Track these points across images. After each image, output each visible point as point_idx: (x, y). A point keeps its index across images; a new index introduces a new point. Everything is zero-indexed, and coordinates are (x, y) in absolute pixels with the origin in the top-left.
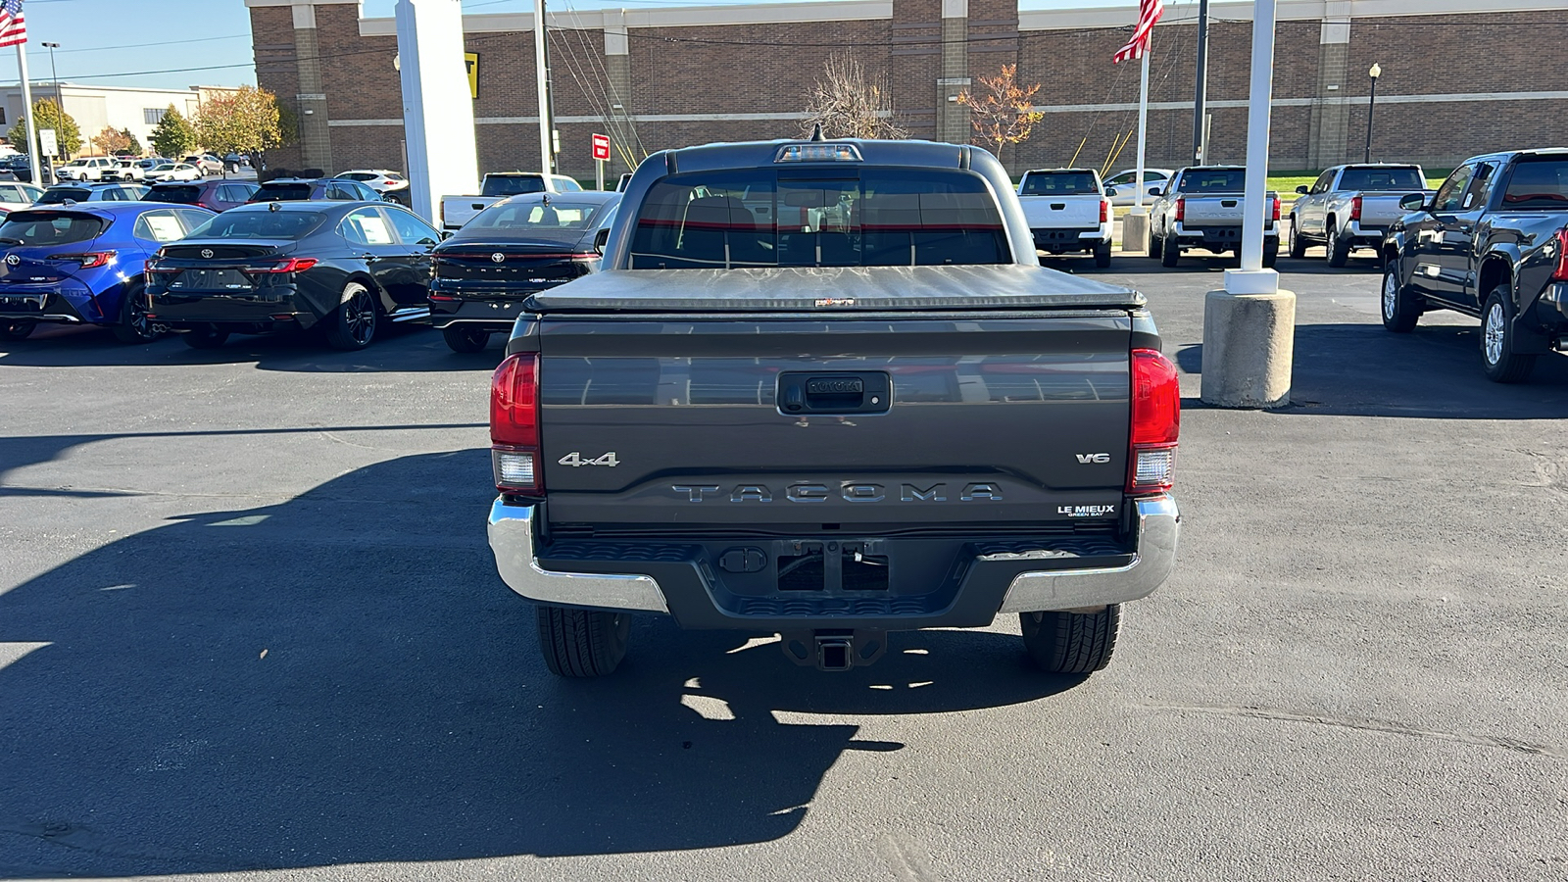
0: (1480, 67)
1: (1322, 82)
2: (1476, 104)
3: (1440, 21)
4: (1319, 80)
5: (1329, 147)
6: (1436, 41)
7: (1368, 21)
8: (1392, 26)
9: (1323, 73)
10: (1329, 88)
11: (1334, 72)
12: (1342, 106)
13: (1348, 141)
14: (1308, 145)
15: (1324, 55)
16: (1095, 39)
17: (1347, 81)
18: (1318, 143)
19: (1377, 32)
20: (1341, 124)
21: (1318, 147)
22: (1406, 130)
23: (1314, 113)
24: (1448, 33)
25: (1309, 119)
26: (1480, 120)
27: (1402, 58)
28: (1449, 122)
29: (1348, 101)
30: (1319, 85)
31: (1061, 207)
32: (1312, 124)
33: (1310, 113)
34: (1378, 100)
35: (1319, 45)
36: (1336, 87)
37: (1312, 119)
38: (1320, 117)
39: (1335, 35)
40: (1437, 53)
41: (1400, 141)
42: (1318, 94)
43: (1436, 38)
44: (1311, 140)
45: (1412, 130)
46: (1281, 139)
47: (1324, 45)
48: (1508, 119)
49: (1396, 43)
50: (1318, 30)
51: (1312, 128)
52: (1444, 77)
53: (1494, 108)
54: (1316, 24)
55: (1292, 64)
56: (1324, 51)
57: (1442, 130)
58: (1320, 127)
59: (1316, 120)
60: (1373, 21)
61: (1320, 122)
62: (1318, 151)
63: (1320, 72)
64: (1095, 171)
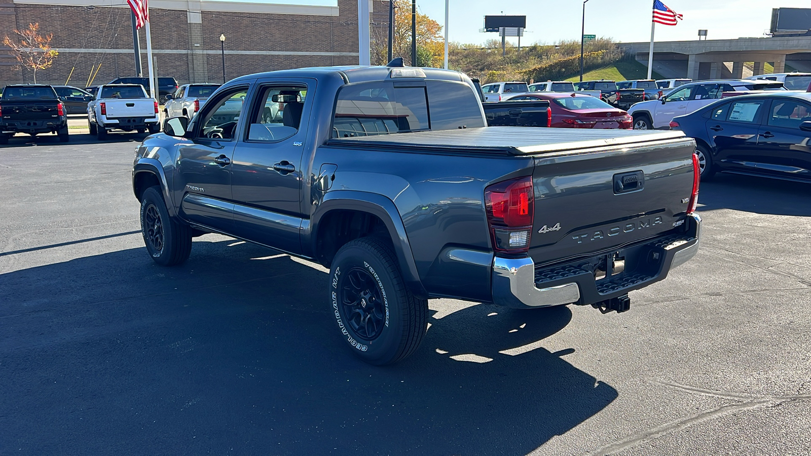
0: (262, 39)
1: (191, 42)
2: (262, 56)
3: (242, 15)
4: (190, 41)
5: (199, 75)
6: (241, 25)
7: (209, 13)
8: (221, 16)
9: (191, 38)
10: (195, 45)
11: (197, 37)
12: (203, 54)
13: (208, 73)
14: (188, 74)
15: (190, 28)
16: (64, 11)
17: (204, 42)
18: (193, 73)
19: (214, 18)
20: (203, 64)
21: (194, 75)
22: (234, 68)
23: (190, 57)
24: (246, 21)
25: (187, 60)
26: (265, 64)
27: (227, 32)
28: (252, 64)
29: (205, 52)
30: (190, 43)
31: (132, 105)
32: (189, 63)
33: (187, 57)
34: (225, 52)
35: (187, 23)
36: (199, 45)
37: (189, 61)
38: (193, 60)
39: (195, 19)
40: (243, 31)
41: (232, 73)
42: (190, 48)
43: (241, 23)
44: (190, 71)
45: (236, 68)
46: (175, 70)
47: (190, 23)
48: (276, 64)
49: (223, 24)
50: (186, 15)
51: (189, 65)
52: (247, 43)
53: (270, 58)
54: (184, 13)
55: (175, 32)
56: (190, 26)
57: (249, 68)
58: (193, 65)
59: (191, 61)
60: (211, 13)
61: (193, 62)
62: (194, 77)
63: (190, 37)
64: (141, 85)
